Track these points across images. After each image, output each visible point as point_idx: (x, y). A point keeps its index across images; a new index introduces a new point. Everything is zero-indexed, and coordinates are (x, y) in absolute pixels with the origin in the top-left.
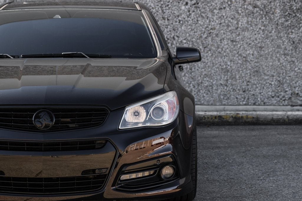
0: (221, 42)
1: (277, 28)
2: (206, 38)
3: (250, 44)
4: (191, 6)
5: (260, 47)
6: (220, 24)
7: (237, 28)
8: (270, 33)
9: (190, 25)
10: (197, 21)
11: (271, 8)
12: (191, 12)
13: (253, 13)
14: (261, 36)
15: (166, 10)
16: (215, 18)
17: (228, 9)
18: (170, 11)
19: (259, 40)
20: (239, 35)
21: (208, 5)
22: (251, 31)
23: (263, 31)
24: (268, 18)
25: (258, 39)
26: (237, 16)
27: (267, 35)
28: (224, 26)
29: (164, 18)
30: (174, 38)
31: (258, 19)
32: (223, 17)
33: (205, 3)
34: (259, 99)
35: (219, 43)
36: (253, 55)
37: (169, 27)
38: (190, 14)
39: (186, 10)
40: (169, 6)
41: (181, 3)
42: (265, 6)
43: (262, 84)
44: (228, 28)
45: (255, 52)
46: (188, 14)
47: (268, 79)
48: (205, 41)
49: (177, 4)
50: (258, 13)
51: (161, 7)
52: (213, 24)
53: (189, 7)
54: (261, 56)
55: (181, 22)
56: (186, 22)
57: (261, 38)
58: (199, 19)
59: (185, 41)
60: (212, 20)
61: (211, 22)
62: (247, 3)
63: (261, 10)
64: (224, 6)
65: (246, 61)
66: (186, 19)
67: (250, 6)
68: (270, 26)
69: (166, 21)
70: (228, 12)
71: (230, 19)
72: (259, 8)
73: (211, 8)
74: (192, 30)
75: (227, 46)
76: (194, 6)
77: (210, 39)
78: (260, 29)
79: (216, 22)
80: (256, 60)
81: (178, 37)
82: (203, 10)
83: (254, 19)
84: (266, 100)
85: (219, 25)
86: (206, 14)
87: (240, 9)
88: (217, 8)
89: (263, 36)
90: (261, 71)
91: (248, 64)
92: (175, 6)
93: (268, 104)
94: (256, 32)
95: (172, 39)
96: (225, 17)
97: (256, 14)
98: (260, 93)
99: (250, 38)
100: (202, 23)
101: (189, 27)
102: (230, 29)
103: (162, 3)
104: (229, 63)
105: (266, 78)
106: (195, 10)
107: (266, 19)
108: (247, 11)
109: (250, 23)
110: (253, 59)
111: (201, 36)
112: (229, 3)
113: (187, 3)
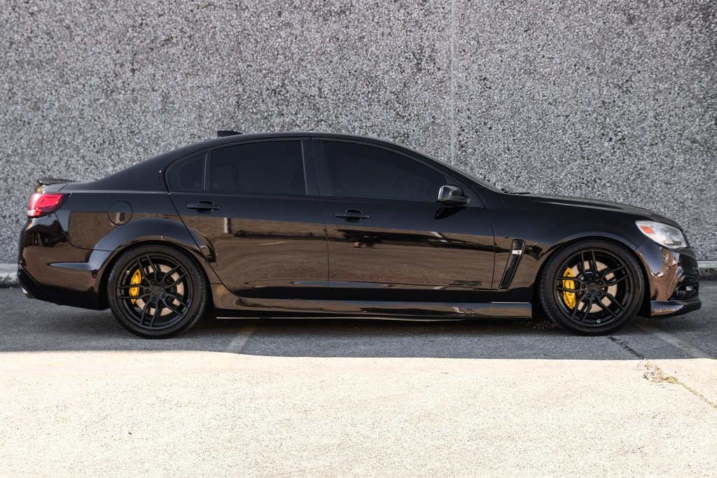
0: (653, 185)
2: (634, 180)
3: (688, 187)
5: (700, 190)
6: (652, 163)
7: (672, 168)
8: (713, 172)
9: (614, 165)
10: (624, 159)
11: (713, 143)
12: (615, 150)
13: (691, 149)
15: (585, 147)
16: (645, 156)
17: (661, 145)
18: (591, 148)
19: (698, 182)
20: (675, 175)
21: (637, 141)
22: (689, 171)
23: (704, 170)
25: (697, 180)
26: (672, 153)
27: (709, 175)
28: (655, 165)
29: (583, 157)
30: (595, 180)
31: (698, 156)
32: (655, 154)
33: (632, 139)
34: (699, 253)
35: (650, 186)
36: (691, 199)
37: (589, 167)
38: (615, 152)
39: (610, 147)
40: (590, 143)
41: (603, 139)
42: (706, 141)
43: (703, 234)
44: (660, 168)
45: (695, 196)
46: (612, 151)
47: (710, 229)
49: (600, 140)
50: (697, 150)
51: (579, 144)
52: (643, 163)
53: (614, 143)
54: (702, 200)
55: (604, 162)
56: (610, 162)
57: (701, 179)
58: (626, 158)
59: (608, 184)
60: (642, 159)
61: (641, 161)
62: (684, 138)
63: (701, 145)
64: (656, 141)
65: (683, 207)
66: (610, 157)
67: (687, 141)
69: (586, 161)
70: (660, 149)
71: (663, 157)
72: (698, 143)
73: (640, 144)
74: (617, 171)
75: (660, 189)
76: (619, 142)
77: (639, 181)
78: (700, 168)
79: (646, 161)
80: (696, 206)
81: (600, 179)
82: (630, 147)
83: (692, 157)
84: (708, 254)
85: (650, 165)
86: (634, 152)
87: (675, 145)
88: (648, 144)
89: (704, 176)
90: (702, 219)
91: (686, 210)
92: (596, 142)
93: (710, 258)
94: (695, 172)
95: (593, 182)
97: (695, 151)
98: (701, 246)
99: (688, 180)
100: (629, 162)
101: (614, 167)
102: (663, 168)
103: (581, 139)
104: (662, 210)
105: (708, 227)
106: (621, 147)
107: (707, 156)
108: (684, 147)
109: (687, 161)
110: (691, 205)
111: (628, 178)
112: (662, 138)
113: (611, 139)
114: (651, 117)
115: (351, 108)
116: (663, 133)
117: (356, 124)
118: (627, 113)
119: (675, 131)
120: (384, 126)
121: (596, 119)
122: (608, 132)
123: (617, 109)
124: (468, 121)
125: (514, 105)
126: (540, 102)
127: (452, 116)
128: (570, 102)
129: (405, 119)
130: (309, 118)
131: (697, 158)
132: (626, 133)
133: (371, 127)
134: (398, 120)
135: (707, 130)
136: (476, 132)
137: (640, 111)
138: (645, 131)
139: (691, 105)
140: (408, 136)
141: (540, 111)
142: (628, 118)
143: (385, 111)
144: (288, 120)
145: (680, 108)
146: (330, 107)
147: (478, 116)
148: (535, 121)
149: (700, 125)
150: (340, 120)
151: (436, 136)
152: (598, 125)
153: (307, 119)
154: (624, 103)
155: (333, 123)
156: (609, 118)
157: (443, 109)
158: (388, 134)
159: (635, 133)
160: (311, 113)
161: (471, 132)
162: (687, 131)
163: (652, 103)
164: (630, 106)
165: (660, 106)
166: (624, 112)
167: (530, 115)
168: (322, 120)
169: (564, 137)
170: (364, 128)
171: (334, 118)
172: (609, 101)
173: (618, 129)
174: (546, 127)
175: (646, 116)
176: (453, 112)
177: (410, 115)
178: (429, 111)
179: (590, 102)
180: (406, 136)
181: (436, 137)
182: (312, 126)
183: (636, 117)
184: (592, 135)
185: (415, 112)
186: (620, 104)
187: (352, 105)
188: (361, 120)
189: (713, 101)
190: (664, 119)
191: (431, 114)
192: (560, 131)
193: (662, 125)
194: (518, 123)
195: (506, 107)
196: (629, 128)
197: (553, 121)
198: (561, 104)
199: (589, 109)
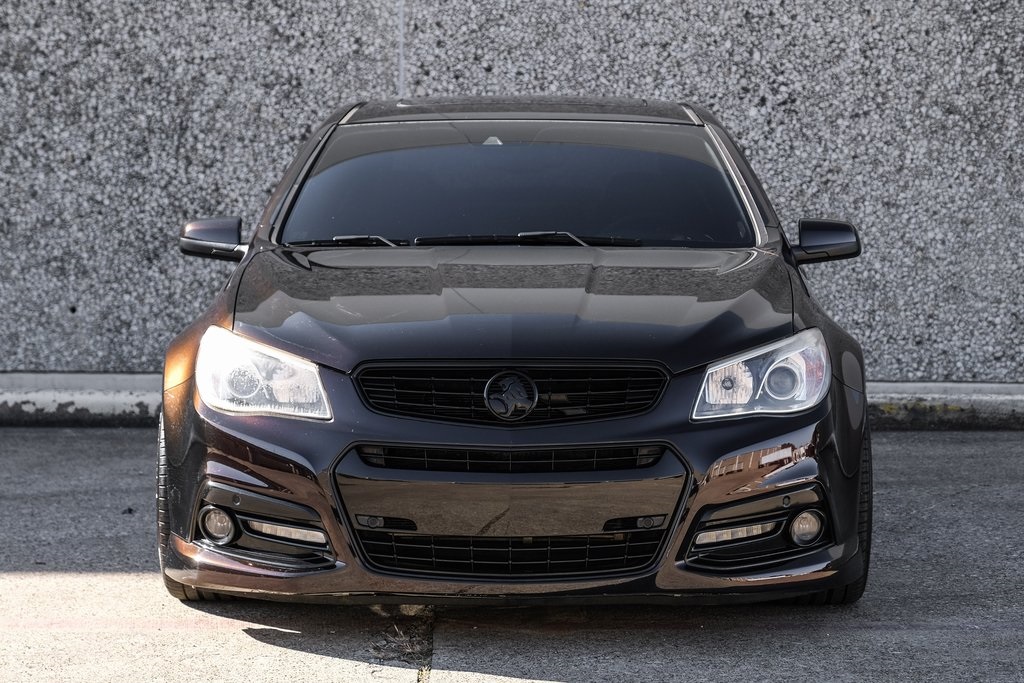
0: (856, 208)
1: (1010, 169)
2: (814, 195)
3: (935, 213)
4: (773, 109)
5: (963, 222)
6: (855, 157)
7: (901, 169)
8: (992, 182)
9: (770, 160)
10: (792, 147)
11: (994, 114)
12: (773, 125)
13: (944, 127)
14: (966, 192)
16: (839, 142)
17: (876, 117)
19: (960, 202)
20: (906, 187)
21: (822, 105)
22: (939, 178)
23: (972, 176)
24: (984, 142)
25: (957, 198)
26: (900, 136)
27: (982, 188)
28: (863, 163)
31: (958, 144)
32: (863, 137)
33: (812, 101)
34: (959, 364)
35: (851, 211)
36: (943, 243)
38: (772, 130)
39: (761, 120)
41: (746, 101)
42: (976, 109)
43: (967, 323)
44: (874, 170)
45: (950, 234)
46: (766, 129)
47: (984, 310)
48: (814, 204)
49: (738, 102)
50: (957, 129)
52: (834, 156)
53: (770, 110)
54: (966, 245)
56: (761, 152)
57: (965, 196)
58: (796, 144)
60: (833, 147)
61: (830, 152)
62: (927, 101)
63: (966, 119)
64: (866, 108)
65: (925, 259)
66: (761, 143)
67: (935, 108)
68: (991, 165)
70: (875, 126)
71: (881, 144)
72: (960, 114)
73: (829, 113)
74: (777, 173)
75: (873, 218)
76: (783, 108)
77: (825, 198)
78: (963, 170)
79: (842, 152)
80: (953, 258)
82: (806, 120)
83: (946, 145)
84: (978, 368)
85: (850, 161)
86: (815, 130)
87: (908, 117)
88: (846, 114)
89: (971, 190)
90: (965, 287)
91: (931, 266)
93: (984, 377)
94: (952, 180)
96: (868, 139)
97: (953, 132)
98: (964, 349)
99: (936, 198)
100: (805, 155)
101: (769, 166)
102: (881, 170)
104: (877, 266)
105: (980, 305)
106: (786, 121)
107: (980, 143)
108: (927, 123)
109: (935, 155)
110: (942, 255)
111: (802, 191)
112: (879, 100)
113: (763, 101)
114: (854, 52)
115: (166, 13)
116: (882, 88)
117: (178, 53)
118: (801, 40)
119: (907, 86)
120: (243, 59)
121: (731, 54)
122: (758, 85)
123: (778, 31)
124: (437, 51)
125: (544, 17)
126: (603, 12)
127: (401, 40)
128: (671, 13)
129: (293, 43)
130: (68, 34)
131: (958, 147)
132: (798, 86)
133: (214, 59)
134: (275, 45)
135: (979, 85)
136: (457, 77)
137: (829, 38)
138: (841, 84)
139: (944, 27)
140: (299, 84)
141: (602, 33)
142: (802, 53)
143: (246, 23)
144: (17, 39)
145: (919, 32)
146: (118, 11)
147: (461, 40)
148: (592, 55)
149: (963, 73)
150: (142, 41)
151: (363, 85)
152: (734, 68)
153: (63, 37)
154: (793, 17)
155: (123, 49)
156: (761, 51)
157: (380, 23)
158: (254, 79)
159: (818, 88)
160: (72, 25)
161: (444, 77)
162: (935, 87)
163: (857, 18)
164: (808, 25)
165: (874, 28)
166: (793, 38)
167: (579, 42)
168: (98, 42)
169: (657, 92)
170: (197, 61)
171: (126, 37)
172: (761, 12)
173: (781, 78)
174: (616, 68)
175: (844, 50)
176: (403, 30)
177: (303, 34)
178: (349, 26)
179: (717, 14)
180: (294, 83)
181: (363, 87)
182: (76, 53)
183: (822, 52)
184: (720, 92)
185: (316, 29)
186: (786, 20)
187: (169, 7)
188: (189, 44)
189: (993, 17)
190: (884, 56)
191: (352, 33)
192: (649, 79)
193: (878, 71)
194: (553, 58)
195: (526, 21)
196: (805, 76)
197: (631, 56)
198: (651, 17)
199: (714, 29)
